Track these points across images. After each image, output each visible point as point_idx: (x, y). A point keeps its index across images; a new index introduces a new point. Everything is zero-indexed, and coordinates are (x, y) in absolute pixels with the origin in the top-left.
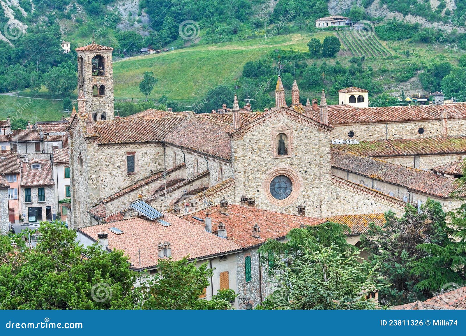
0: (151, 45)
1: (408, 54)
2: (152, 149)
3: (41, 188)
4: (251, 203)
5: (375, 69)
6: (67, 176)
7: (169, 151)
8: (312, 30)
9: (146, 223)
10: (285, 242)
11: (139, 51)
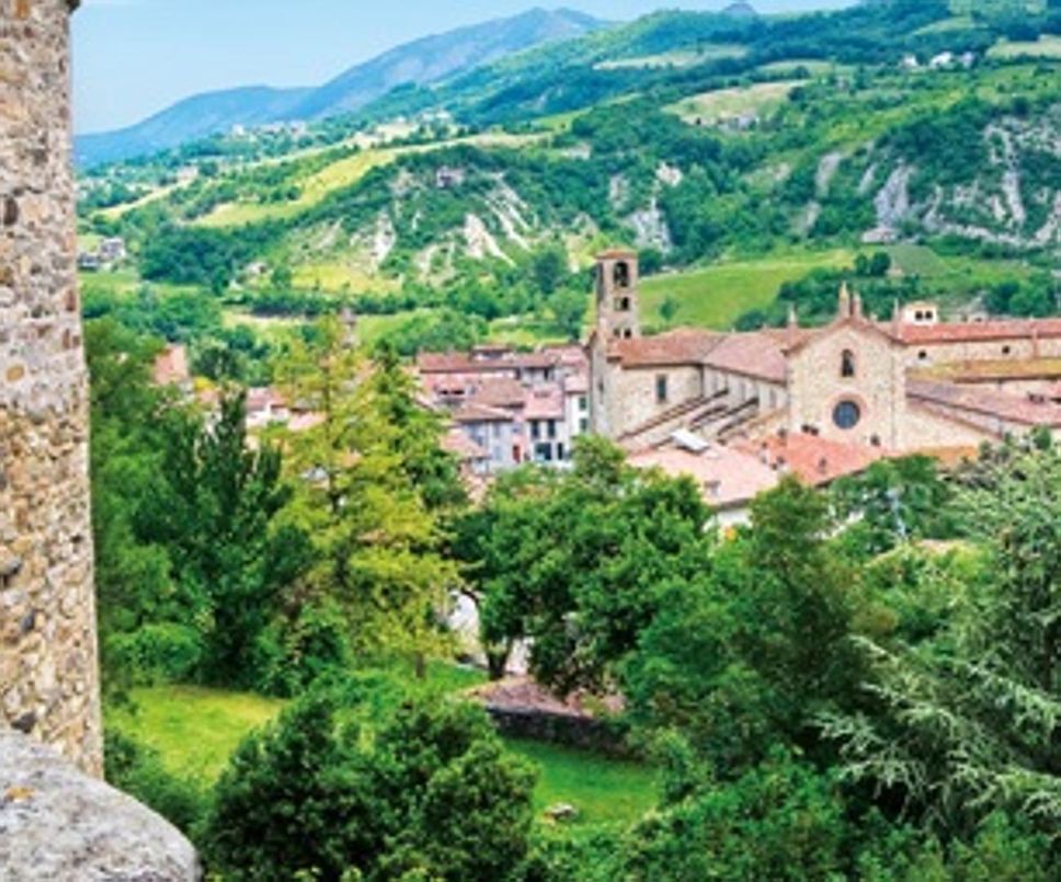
0: (673, 261)
1: (969, 271)
2: (688, 373)
3: (551, 422)
4: (815, 432)
5: (933, 289)
6: (583, 405)
7: (708, 374)
8: (857, 245)
9: (688, 456)
10: (863, 478)
11: (658, 270)
